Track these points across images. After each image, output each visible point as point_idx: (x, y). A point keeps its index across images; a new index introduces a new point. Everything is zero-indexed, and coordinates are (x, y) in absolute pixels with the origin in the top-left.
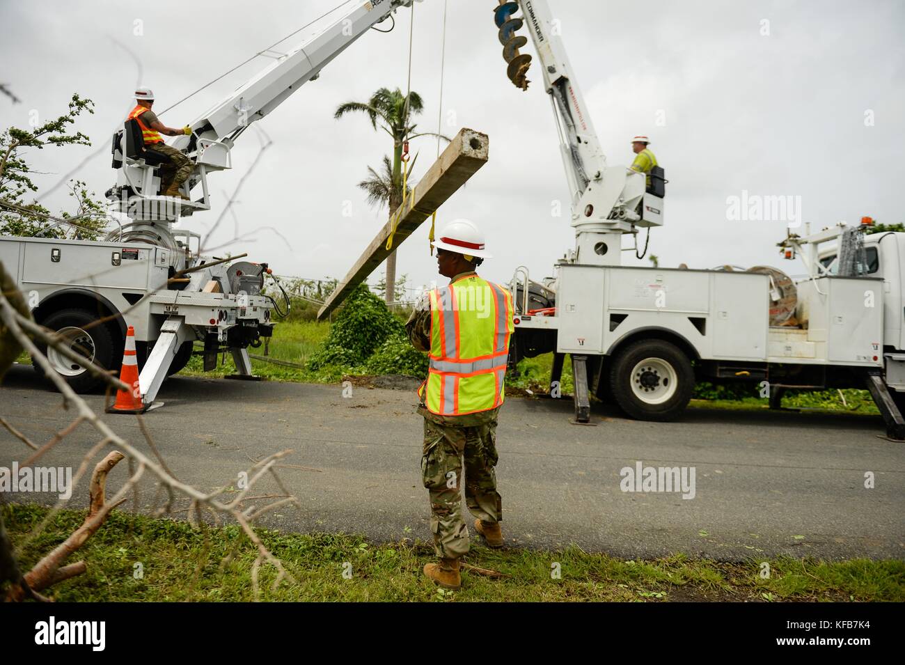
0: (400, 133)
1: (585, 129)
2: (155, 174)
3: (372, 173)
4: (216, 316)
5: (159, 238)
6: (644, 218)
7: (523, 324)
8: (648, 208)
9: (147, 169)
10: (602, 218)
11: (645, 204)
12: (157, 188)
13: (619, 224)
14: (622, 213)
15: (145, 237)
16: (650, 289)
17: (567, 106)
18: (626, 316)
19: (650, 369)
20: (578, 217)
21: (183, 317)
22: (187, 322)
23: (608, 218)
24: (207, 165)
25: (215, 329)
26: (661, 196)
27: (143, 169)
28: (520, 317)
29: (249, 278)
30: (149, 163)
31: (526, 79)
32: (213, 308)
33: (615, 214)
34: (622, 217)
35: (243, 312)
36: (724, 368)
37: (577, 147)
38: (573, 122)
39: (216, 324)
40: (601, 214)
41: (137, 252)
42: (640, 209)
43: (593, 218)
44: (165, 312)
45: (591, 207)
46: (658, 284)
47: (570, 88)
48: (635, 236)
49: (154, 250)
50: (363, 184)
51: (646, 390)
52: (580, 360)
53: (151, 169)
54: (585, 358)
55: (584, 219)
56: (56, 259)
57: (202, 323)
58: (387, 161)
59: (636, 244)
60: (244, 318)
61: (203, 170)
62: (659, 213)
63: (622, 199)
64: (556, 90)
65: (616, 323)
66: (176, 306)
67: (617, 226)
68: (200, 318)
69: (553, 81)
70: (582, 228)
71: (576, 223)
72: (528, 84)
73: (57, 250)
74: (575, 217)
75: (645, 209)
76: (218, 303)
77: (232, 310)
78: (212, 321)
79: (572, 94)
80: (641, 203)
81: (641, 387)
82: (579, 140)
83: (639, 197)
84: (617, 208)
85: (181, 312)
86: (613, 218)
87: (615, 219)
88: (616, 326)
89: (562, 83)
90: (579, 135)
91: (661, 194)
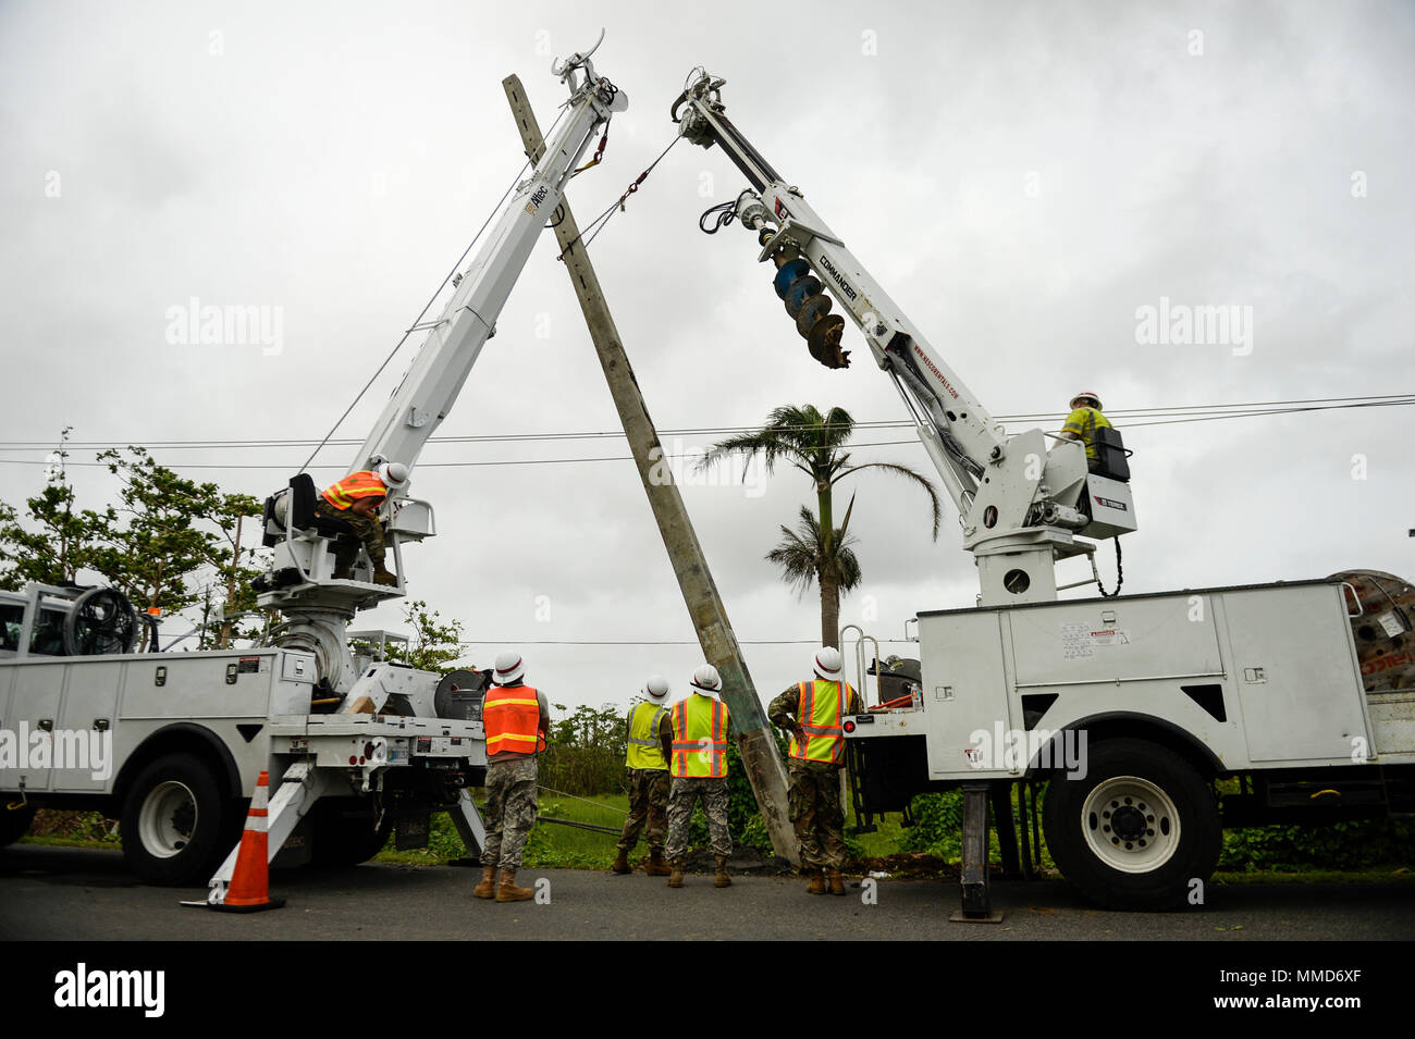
0: (823, 471)
1: (956, 396)
2: (331, 549)
3: (789, 536)
4: (359, 751)
5: (317, 642)
6: (1095, 519)
7: (862, 731)
8: (1099, 500)
9: (319, 542)
10: (1014, 526)
11: (1092, 493)
12: (331, 569)
13: (1048, 533)
14: (1049, 513)
15: (301, 644)
16: (1094, 640)
17: (918, 374)
18: (1054, 697)
19: (1128, 801)
20: (974, 531)
21: (314, 757)
22: (321, 763)
23: (1025, 525)
24: (402, 533)
25: (359, 771)
26: (1123, 477)
27: (312, 543)
28: (853, 719)
29: (465, 694)
30: (322, 534)
31: (842, 351)
32: (353, 738)
33: (1037, 515)
34: (1052, 518)
35: (426, 745)
36: (1283, 785)
37: (949, 430)
38: (934, 393)
39: (358, 764)
40: (1012, 520)
41: (258, 662)
42: (1084, 504)
43: (1001, 528)
44: (291, 750)
45: (993, 510)
46: (1108, 627)
47: (917, 348)
48: (1091, 558)
49: (280, 656)
50: (775, 555)
51: (1129, 847)
52: (975, 793)
53: (325, 542)
54: (984, 788)
55: (984, 533)
56: (161, 681)
57: (339, 764)
58: (806, 514)
59: (1095, 571)
60: (428, 755)
61: (397, 538)
62: (1125, 510)
63: (1044, 487)
64: (895, 357)
65: (1035, 713)
66: (307, 739)
67: (1046, 537)
68: (336, 756)
69: (884, 345)
70: (981, 549)
71: (971, 543)
72: (848, 358)
73: (163, 668)
74: (967, 533)
75: (1093, 502)
76: (364, 729)
77: (398, 741)
78: (353, 760)
79: (922, 354)
80: (1085, 492)
81: (1115, 841)
82: (952, 416)
83: (1079, 482)
84: (1039, 504)
85: (313, 748)
86: (1034, 524)
87: (1038, 524)
88: (1037, 719)
89: (901, 343)
90: (949, 409)
91: (1119, 473)
